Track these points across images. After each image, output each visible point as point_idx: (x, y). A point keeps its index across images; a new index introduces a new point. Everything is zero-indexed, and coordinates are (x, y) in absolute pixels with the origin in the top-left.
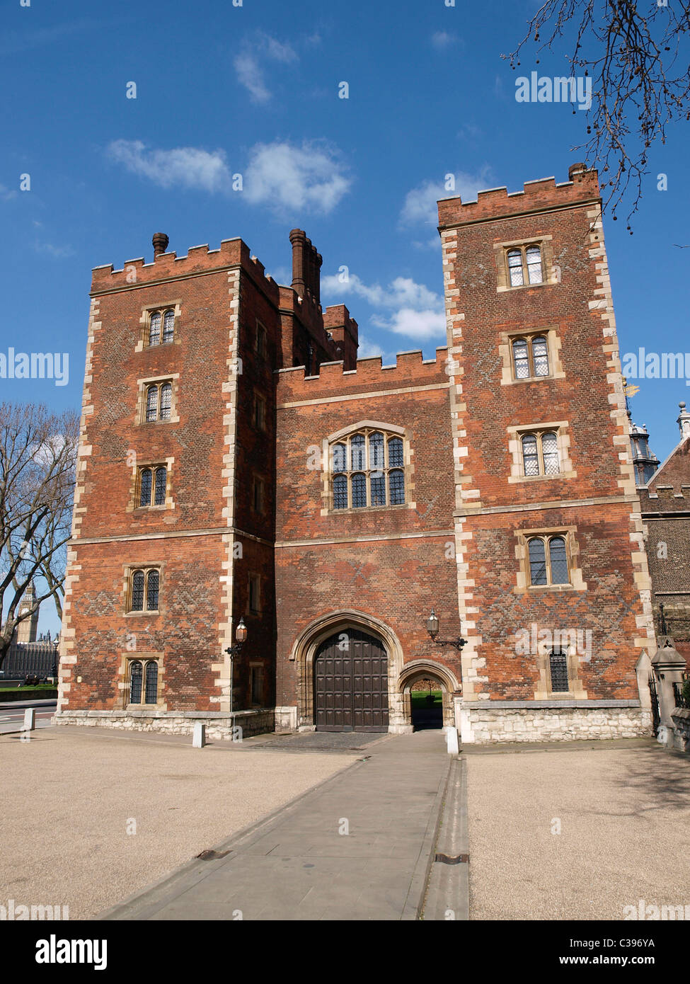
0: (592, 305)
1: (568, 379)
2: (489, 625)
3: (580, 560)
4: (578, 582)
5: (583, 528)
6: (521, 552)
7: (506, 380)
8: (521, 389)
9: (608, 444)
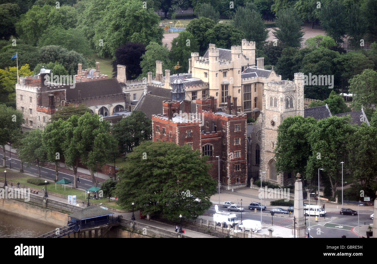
0: (245, 134)
1: (241, 145)
2: (231, 176)
3: (241, 168)
4: (240, 170)
5: (242, 164)
6: (235, 167)
7: (235, 145)
8: (236, 146)
9: (245, 153)
